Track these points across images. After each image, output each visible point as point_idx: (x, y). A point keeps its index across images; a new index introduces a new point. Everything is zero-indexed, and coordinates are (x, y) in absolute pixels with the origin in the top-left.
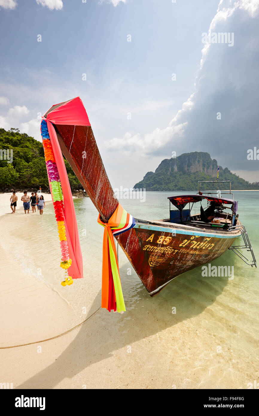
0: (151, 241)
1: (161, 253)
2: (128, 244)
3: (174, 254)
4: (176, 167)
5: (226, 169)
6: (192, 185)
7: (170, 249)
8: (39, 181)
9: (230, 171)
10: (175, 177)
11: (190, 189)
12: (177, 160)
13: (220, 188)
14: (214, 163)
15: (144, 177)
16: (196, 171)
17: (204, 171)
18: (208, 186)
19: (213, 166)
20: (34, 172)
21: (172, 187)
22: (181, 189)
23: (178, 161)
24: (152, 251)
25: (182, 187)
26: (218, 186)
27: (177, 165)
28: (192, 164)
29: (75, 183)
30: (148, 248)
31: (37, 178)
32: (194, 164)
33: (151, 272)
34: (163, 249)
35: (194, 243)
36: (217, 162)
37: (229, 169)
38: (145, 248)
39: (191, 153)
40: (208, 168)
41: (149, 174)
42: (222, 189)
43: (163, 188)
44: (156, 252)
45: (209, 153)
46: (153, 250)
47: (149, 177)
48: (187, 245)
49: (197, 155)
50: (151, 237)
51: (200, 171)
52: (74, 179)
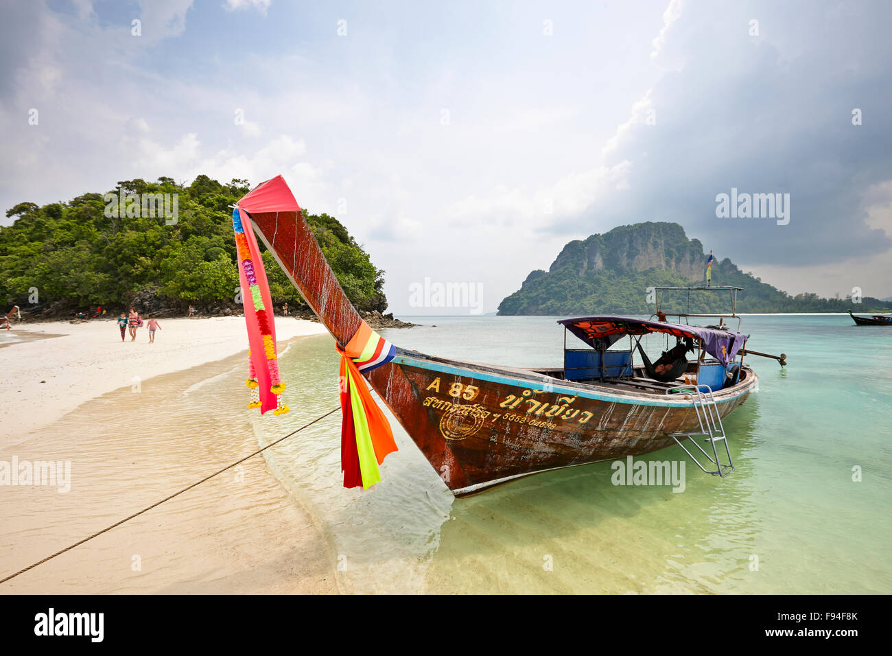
0: (437, 391)
1: (463, 416)
2: (389, 390)
3: (493, 421)
4: (601, 259)
5: (727, 261)
6: (640, 302)
7: (481, 409)
8: (284, 291)
9: (736, 267)
10: (598, 282)
11: (633, 310)
12: (601, 243)
13: (710, 309)
14: (696, 248)
15: (524, 283)
16: (650, 268)
17: (670, 267)
18: (680, 304)
19: (692, 254)
20: (273, 272)
21: (591, 305)
22: (613, 309)
23: (605, 245)
24: (442, 408)
25: (616, 307)
26: (707, 304)
27: (602, 254)
28: (639, 250)
29: (362, 295)
30: (433, 403)
31: (280, 284)
32: (645, 250)
33: (448, 450)
34: (466, 408)
35: (533, 405)
36: (701, 245)
37: (733, 262)
38: (427, 402)
39: (635, 225)
40: (678, 261)
41: (535, 275)
42: (717, 310)
43: (569, 309)
44: (453, 413)
45: (680, 224)
46: (445, 408)
47: (536, 281)
48: (518, 406)
49: (651, 229)
50: (434, 383)
51: (660, 267)
52: (360, 287)
